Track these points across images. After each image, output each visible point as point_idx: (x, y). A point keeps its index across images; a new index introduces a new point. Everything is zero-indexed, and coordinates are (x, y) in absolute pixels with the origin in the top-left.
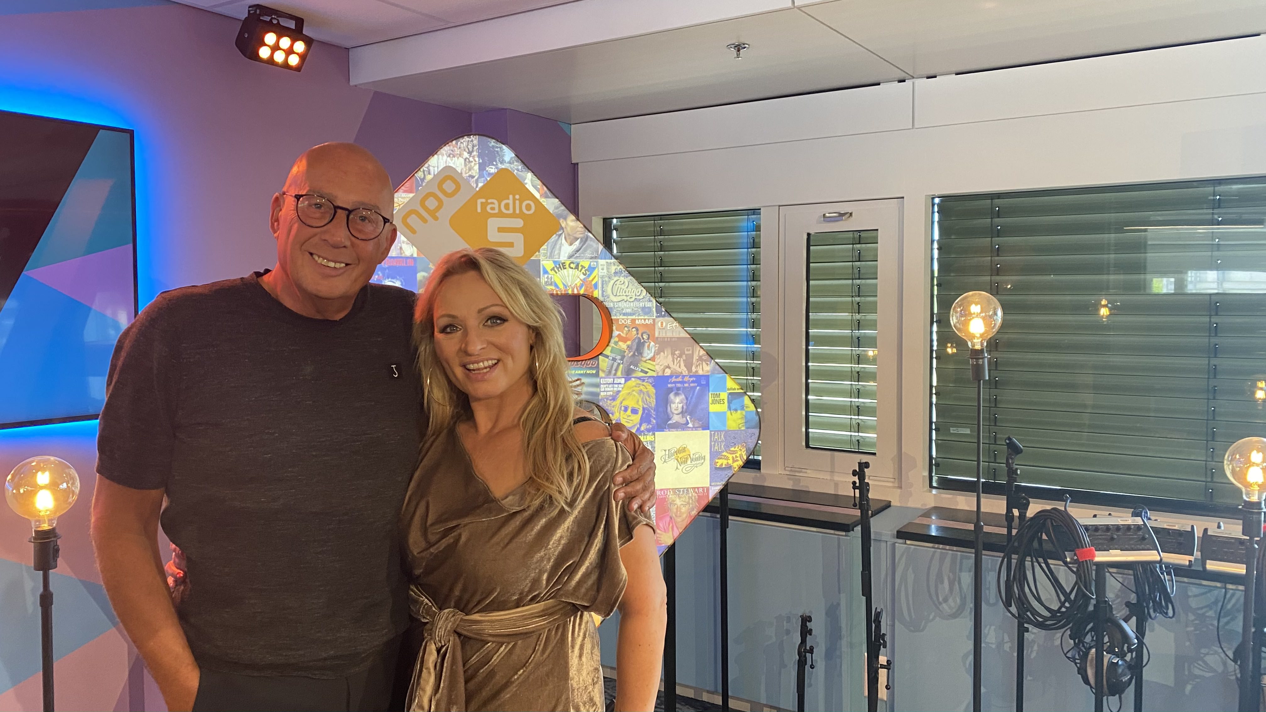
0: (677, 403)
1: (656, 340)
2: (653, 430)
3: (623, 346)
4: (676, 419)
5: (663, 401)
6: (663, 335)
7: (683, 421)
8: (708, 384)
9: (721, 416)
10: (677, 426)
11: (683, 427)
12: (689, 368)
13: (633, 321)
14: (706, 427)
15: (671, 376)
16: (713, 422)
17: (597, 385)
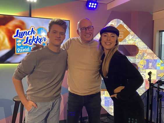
0: (150, 64)
1: (147, 53)
2: (146, 69)
3: (141, 54)
4: (150, 67)
5: (148, 64)
6: (148, 52)
7: (151, 68)
8: (157, 61)
9: (159, 67)
10: (150, 68)
11: (152, 69)
12: (153, 58)
13: (143, 49)
14: (156, 69)
15: (149, 60)
16: (157, 68)
17: (135, 61)
